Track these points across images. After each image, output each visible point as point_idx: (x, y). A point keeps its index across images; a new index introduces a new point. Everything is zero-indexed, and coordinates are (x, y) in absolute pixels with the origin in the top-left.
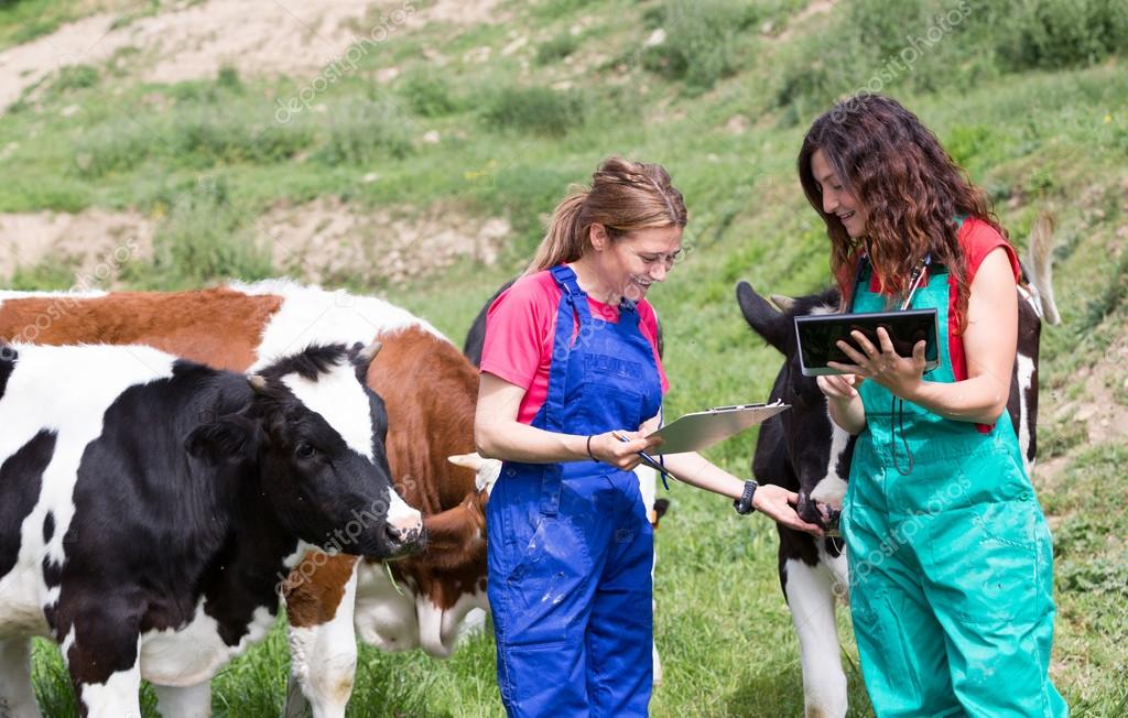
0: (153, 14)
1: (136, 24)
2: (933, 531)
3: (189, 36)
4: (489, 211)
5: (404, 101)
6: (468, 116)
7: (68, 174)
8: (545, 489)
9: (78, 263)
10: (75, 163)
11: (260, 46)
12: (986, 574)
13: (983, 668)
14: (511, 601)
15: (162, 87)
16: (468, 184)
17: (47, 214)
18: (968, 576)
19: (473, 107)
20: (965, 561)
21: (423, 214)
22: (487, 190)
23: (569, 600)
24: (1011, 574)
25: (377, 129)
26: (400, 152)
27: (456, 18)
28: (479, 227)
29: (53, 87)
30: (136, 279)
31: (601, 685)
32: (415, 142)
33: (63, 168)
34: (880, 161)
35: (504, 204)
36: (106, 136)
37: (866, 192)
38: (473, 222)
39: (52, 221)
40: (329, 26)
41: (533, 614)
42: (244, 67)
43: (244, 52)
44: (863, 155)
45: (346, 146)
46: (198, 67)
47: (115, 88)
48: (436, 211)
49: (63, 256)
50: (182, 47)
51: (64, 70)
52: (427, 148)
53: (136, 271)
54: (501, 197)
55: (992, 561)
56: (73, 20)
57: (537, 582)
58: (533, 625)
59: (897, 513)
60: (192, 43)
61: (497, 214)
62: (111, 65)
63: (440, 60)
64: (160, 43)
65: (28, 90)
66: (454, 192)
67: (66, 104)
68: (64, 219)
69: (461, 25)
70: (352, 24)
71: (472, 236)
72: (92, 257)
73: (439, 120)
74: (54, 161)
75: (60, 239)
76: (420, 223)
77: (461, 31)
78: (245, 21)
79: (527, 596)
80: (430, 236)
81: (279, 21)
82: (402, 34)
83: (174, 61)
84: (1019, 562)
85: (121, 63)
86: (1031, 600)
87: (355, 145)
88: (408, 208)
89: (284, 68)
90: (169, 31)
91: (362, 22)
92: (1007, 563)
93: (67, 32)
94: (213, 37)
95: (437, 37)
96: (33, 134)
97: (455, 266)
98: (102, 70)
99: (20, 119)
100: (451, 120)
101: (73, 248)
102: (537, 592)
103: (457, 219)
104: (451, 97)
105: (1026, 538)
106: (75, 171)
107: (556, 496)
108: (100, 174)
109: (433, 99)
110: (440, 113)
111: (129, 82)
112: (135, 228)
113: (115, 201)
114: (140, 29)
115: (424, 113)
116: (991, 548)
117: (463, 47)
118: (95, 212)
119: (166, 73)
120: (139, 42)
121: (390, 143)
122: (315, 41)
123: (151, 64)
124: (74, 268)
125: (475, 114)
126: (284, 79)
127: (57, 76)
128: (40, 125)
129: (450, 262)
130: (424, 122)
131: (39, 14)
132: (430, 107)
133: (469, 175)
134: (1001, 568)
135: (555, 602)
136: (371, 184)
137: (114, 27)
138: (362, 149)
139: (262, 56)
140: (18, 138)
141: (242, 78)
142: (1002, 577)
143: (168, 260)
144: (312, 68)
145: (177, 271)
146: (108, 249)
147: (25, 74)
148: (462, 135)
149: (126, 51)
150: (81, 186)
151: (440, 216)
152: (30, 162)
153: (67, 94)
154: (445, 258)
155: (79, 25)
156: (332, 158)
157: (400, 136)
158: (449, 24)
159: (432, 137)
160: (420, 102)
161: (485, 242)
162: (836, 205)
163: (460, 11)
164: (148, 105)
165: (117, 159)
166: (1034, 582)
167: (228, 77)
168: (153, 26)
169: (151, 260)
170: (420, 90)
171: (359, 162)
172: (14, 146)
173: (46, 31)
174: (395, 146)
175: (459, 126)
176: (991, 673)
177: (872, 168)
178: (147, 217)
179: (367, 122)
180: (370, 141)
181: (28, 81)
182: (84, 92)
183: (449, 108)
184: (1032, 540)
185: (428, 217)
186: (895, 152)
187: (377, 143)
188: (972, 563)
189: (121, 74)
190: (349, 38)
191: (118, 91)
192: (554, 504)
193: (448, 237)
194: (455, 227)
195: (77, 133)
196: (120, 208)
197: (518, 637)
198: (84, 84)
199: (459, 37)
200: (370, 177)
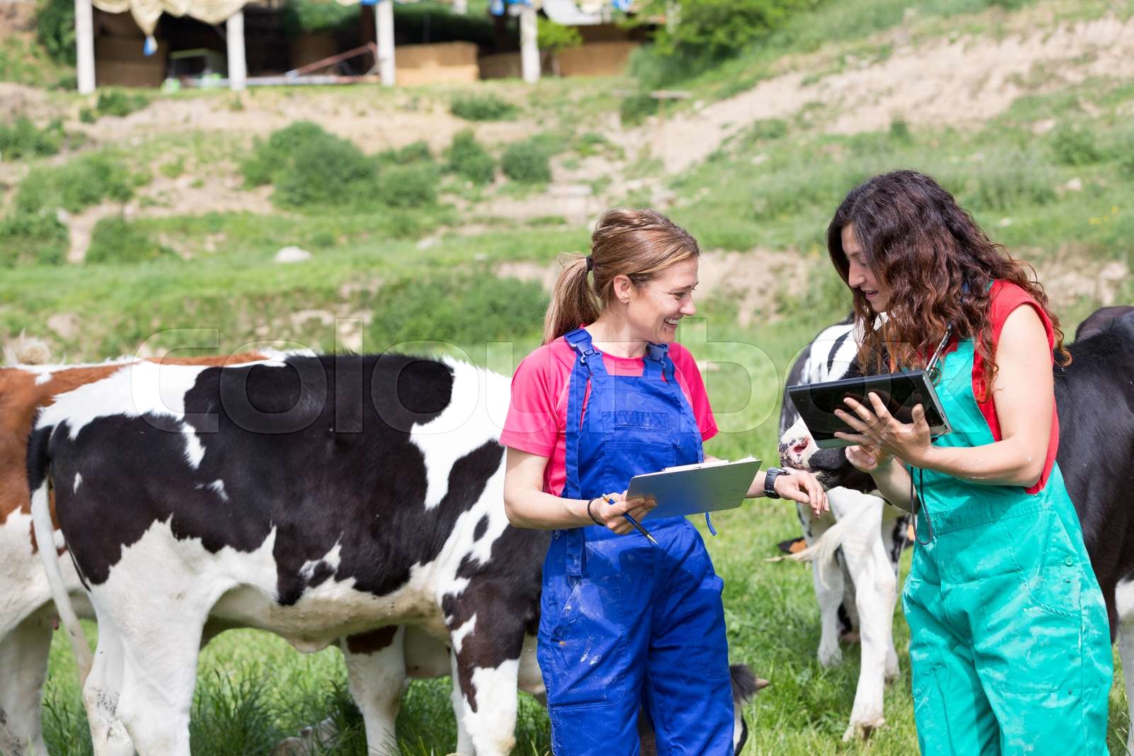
0: (839, 72)
1: (823, 81)
2: (983, 598)
3: (870, 91)
4: (1110, 254)
5: (1050, 150)
6: (1112, 165)
7: (746, 216)
8: (569, 551)
9: (742, 296)
10: (751, 206)
11: (931, 100)
12: (1029, 642)
13: (1023, 744)
14: (554, 662)
15: (840, 138)
16: (1092, 229)
17: (720, 252)
18: (1013, 643)
19: (1116, 157)
20: (1009, 628)
21: (1049, 256)
22: (1108, 234)
23: (607, 661)
24: (1054, 643)
25: (1019, 177)
26: (1042, 198)
27: (1114, 73)
28: (1100, 269)
29: (747, 139)
30: (791, 313)
31: (672, 744)
32: (1059, 190)
33: (742, 211)
34: (908, 245)
35: (1123, 249)
36: (780, 183)
37: (891, 274)
38: (1095, 265)
39: (723, 259)
40: (995, 82)
41: (574, 676)
42: (915, 121)
43: (917, 106)
44: (892, 237)
45: (992, 193)
46: (874, 120)
47: (800, 139)
48: (1061, 253)
49: (729, 291)
50: (862, 101)
51: (758, 123)
52: (1069, 195)
53: (791, 304)
54: (1121, 242)
55: (1036, 630)
56: (768, 77)
57: (576, 643)
58: (572, 687)
59: (948, 582)
60: (871, 98)
61: (1116, 258)
62: (798, 118)
63: (1094, 111)
64: (843, 99)
65: (725, 141)
66: (1079, 237)
67: (757, 153)
68: (733, 257)
69: (1118, 79)
70: (1016, 80)
71: (1093, 277)
72: (754, 292)
73: (1083, 169)
74: (735, 205)
75: (727, 276)
76: (1047, 265)
77: (1116, 85)
78: (920, 78)
79: (567, 656)
80: (1055, 277)
81: (950, 78)
82: (1061, 88)
83: (854, 114)
84: (1063, 631)
85: (808, 116)
86: (1075, 670)
87: (1000, 192)
88: (1037, 251)
89: (951, 121)
90: (851, 88)
91: (1026, 78)
92: (1051, 631)
93: (764, 89)
94: (890, 92)
95: (1094, 91)
96: (724, 181)
97: (1076, 306)
98: (791, 122)
99: (716, 167)
100: (1095, 168)
101: (738, 283)
102: (575, 653)
103: (1079, 261)
104: (1098, 147)
105: (1071, 605)
106: (752, 213)
107: (578, 558)
108: (772, 217)
109: (1078, 148)
110: (1085, 162)
111: (812, 134)
112: (794, 266)
113: (778, 242)
114: (827, 86)
115: (1070, 162)
116: (1036, 615)
117: (1117, 100)
118: (759, 252)
119: (846, 126)
120: (825, 98)
121: (1032, 190)
122: (981, 96)
123: (834, 118)
124: (738, 302)
125: (1117, 163)
126: (950, 130)
127: (751, 129)
128: (731, 173)
129: (1071, 302)
130: (1070, 170)
131: (740, 73)
132: (1076, 156)
133: (1094, 220)
134: (1045, 636)
135: (592, 663)
136: (1006, 228)
137: (805, 84)
138: (1006, 195)
139: (932, 109)
140: (709, 184)
141: (912, 130)
142: (1045, 645)
143: (818, 296)
144: (976, 120)
145: (826, 306)
146: (769, 285)
147: (725, 126)
148: (1102, 182)
149: (812, 106)
150: (753, 227)
151: (1065, 258)
152: (714, 205)
153: (759, 145)
154: (1067, 298)
155: (774, 84)
156: (978, 204)
157: (1042, 183)
158: (1107, 78)
159: (1075, 184)
160: (1067, 152)
161: (1103, 284)
162: (861, 280)
163: (1118, 66)
164: (827, 154)
165: (787, 204)
166: (1078, 651)
167: (899, 129)
168: (838, 83)
169: (804, 295)
170: (1067, 140)
171: (1003, 208)
172: (705, 192)
173: (746, 88)
174: (1037, 192)
175: (1101, 174)
176: (1031, 748)
177: (899, 251)
178: (804, 256)
179: (1013, 171)
180: (1013, 188)
181: (727, 133)
182: (773, 143)
183: (1094, 158)
184: (1076, 607)
185: (1054, 260)
186: (924, 236)
187: (1020, 191)
188: (1017, 630)
189: (806, 127)
190: (1013, 92)
191: (802, 142)
192: (577, 566)
193: (1071, 278)
194: (1078, 269)
195: (762, 181)
196: (782, 248)
197: (560, 697)
198: (773, 136)
199: (1114, 91)
200: (1006, 222)
